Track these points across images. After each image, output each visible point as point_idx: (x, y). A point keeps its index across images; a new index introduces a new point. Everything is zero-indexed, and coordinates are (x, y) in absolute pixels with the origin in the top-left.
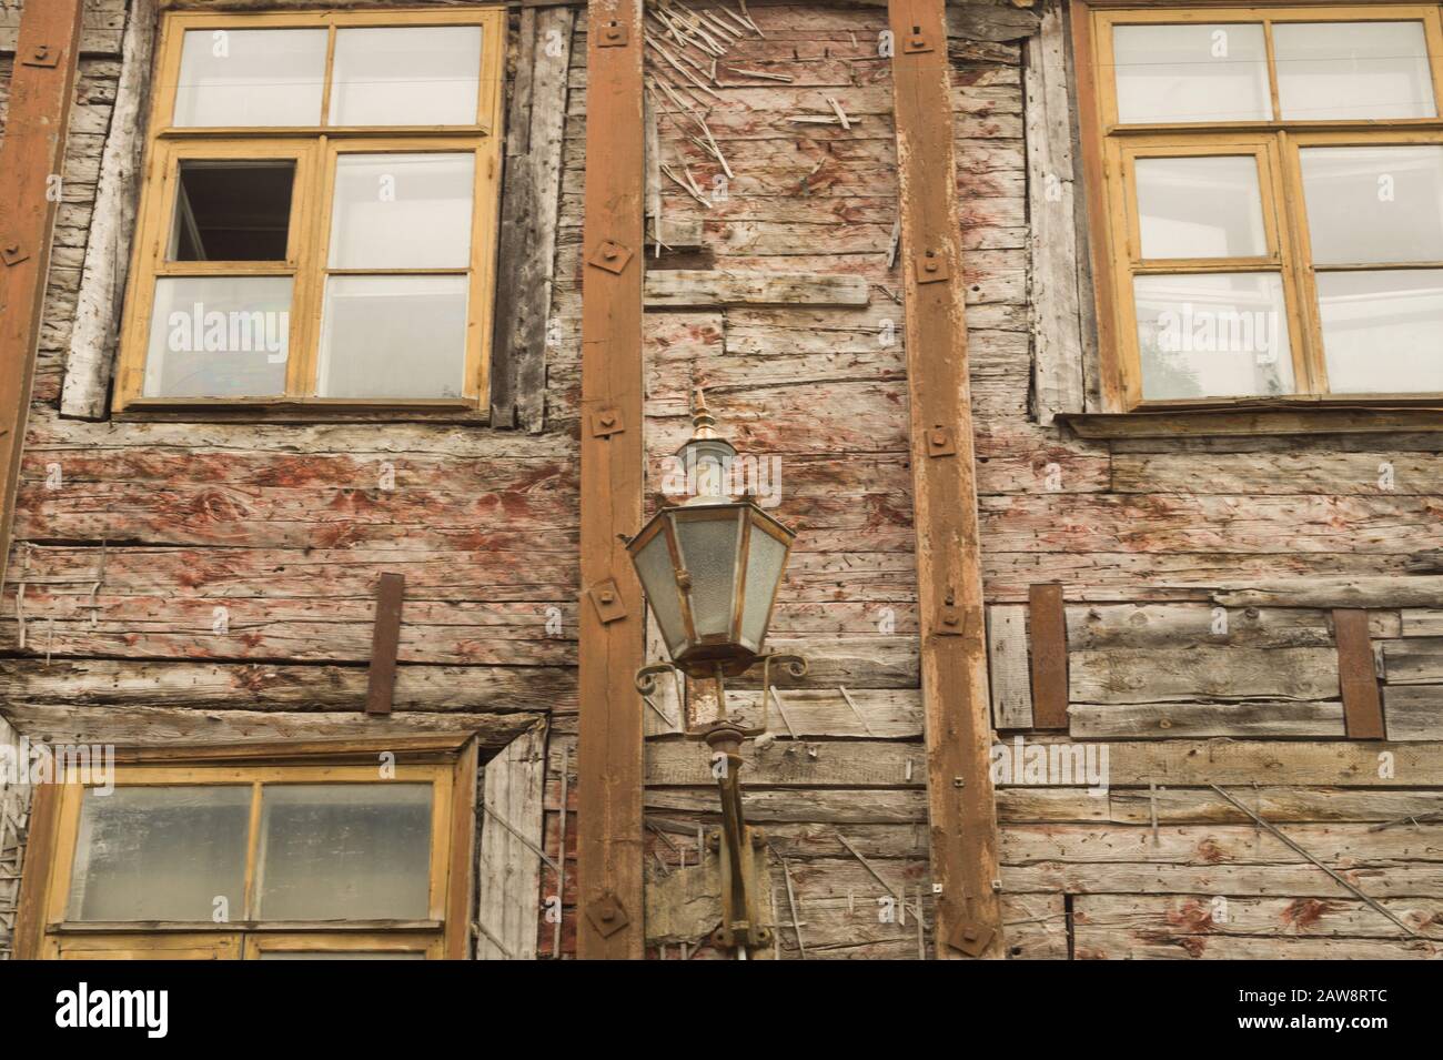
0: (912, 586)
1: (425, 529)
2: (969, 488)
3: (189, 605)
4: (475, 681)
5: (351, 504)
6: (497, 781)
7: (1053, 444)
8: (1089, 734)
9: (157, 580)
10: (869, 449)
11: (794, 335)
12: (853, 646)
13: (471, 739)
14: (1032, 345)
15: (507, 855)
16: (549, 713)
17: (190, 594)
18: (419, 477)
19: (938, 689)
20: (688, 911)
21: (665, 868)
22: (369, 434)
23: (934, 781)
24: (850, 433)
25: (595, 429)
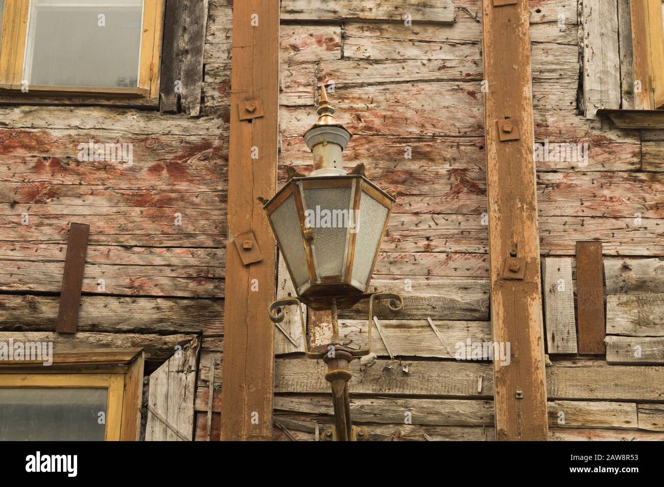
0: (485, 241)
1: (106, 189)
2: (530, 166)
4: (143, 309)
5: (48, 169)
6: (159, 388)
7: (596, 132)
8: (622, 360)
10: (453, 134)
11: (396, 44)
12: (438, 287)
14: (581, 56)
16: (200, 335)
19: (504, 322)
22: (64, 114)
23: (500, 393)
24: (439, 121)
25: (240, 114)
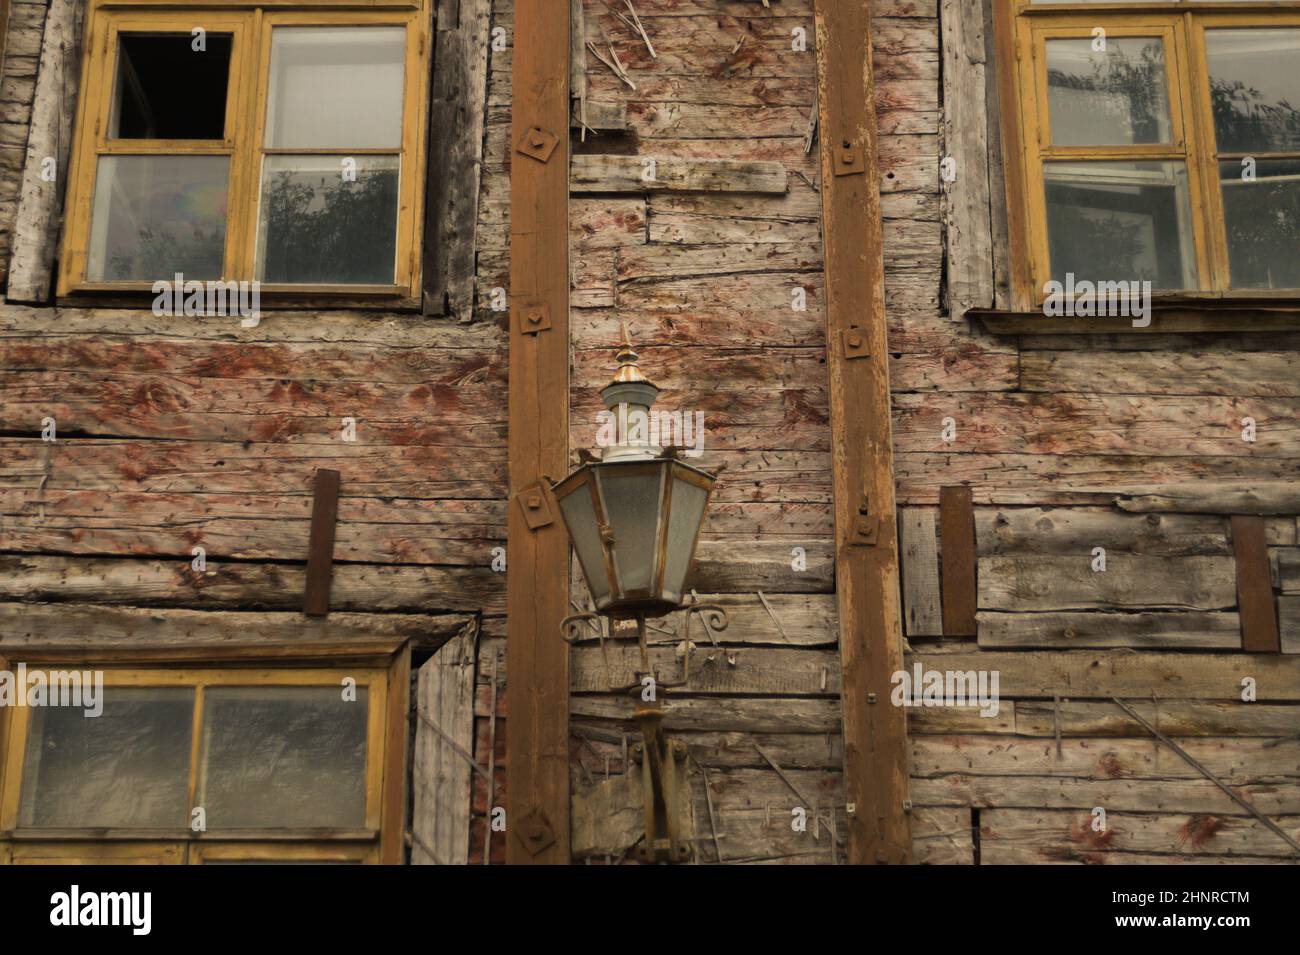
0: (828, 486)
1: (359, 421)
2: (883, 391)
3: (133, 501)
4: (408, 581)
5: (287, 396)
6: (430, 687)
7: (964, 340)
8: (996, 643)
9: (103, 474)
10: (787, 344)
11: (715, 223)
12: (770, 549)
13: (404, 645)
14: (944, 235)
15: (439, 762)
16: (480, 616)
17: (133, 488)
18: (353, 368)
19: (852, 601)
20: (612, 823)
21: (590, 776)
22: (305, 322)
23: (849, 694)
24: (769, 326)
25: (523, 324)
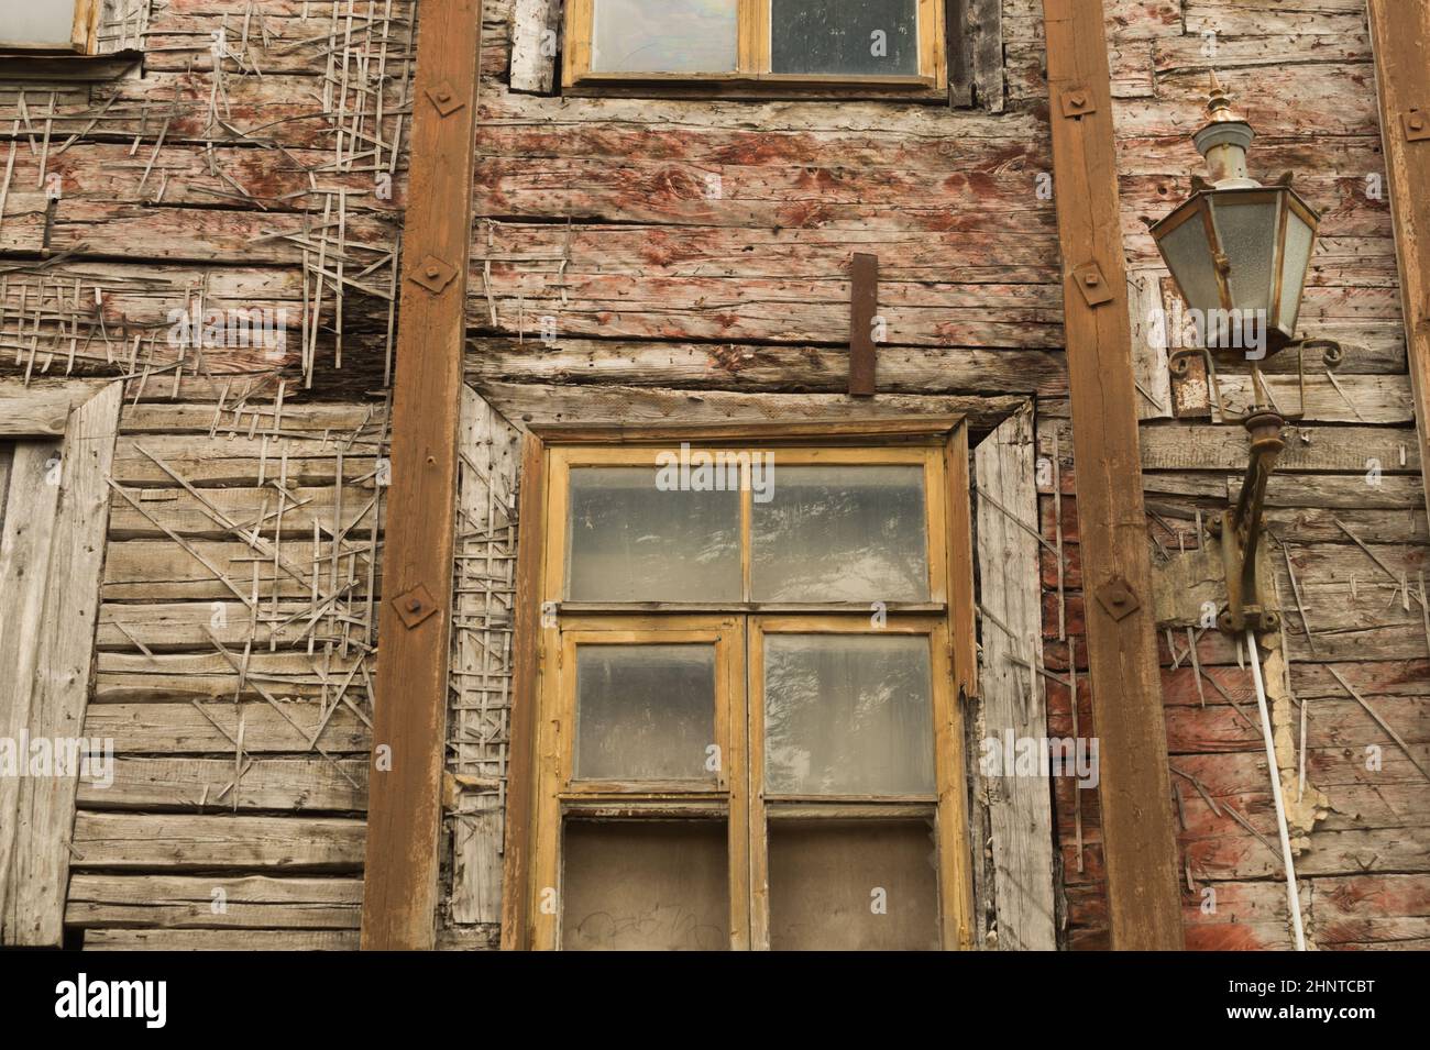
0: (1393, 271)
1: (892, 209)
3: (660, 285)
4: (957, 363)
5: (815, 183)
6: (988, 464)
9: (624, 259)
10: (1339, 133)
11: (1253, 16)
12: (1337, 331)
13: (961, 422)
15: (1003, 537)
16: (1034, 396)
17: (659, 273)
18: (883, 156)
20: (1192, 595)
21: (1165, 552)
22: (827, 112)
24: (1318, 116)
25: (1065, 108)
